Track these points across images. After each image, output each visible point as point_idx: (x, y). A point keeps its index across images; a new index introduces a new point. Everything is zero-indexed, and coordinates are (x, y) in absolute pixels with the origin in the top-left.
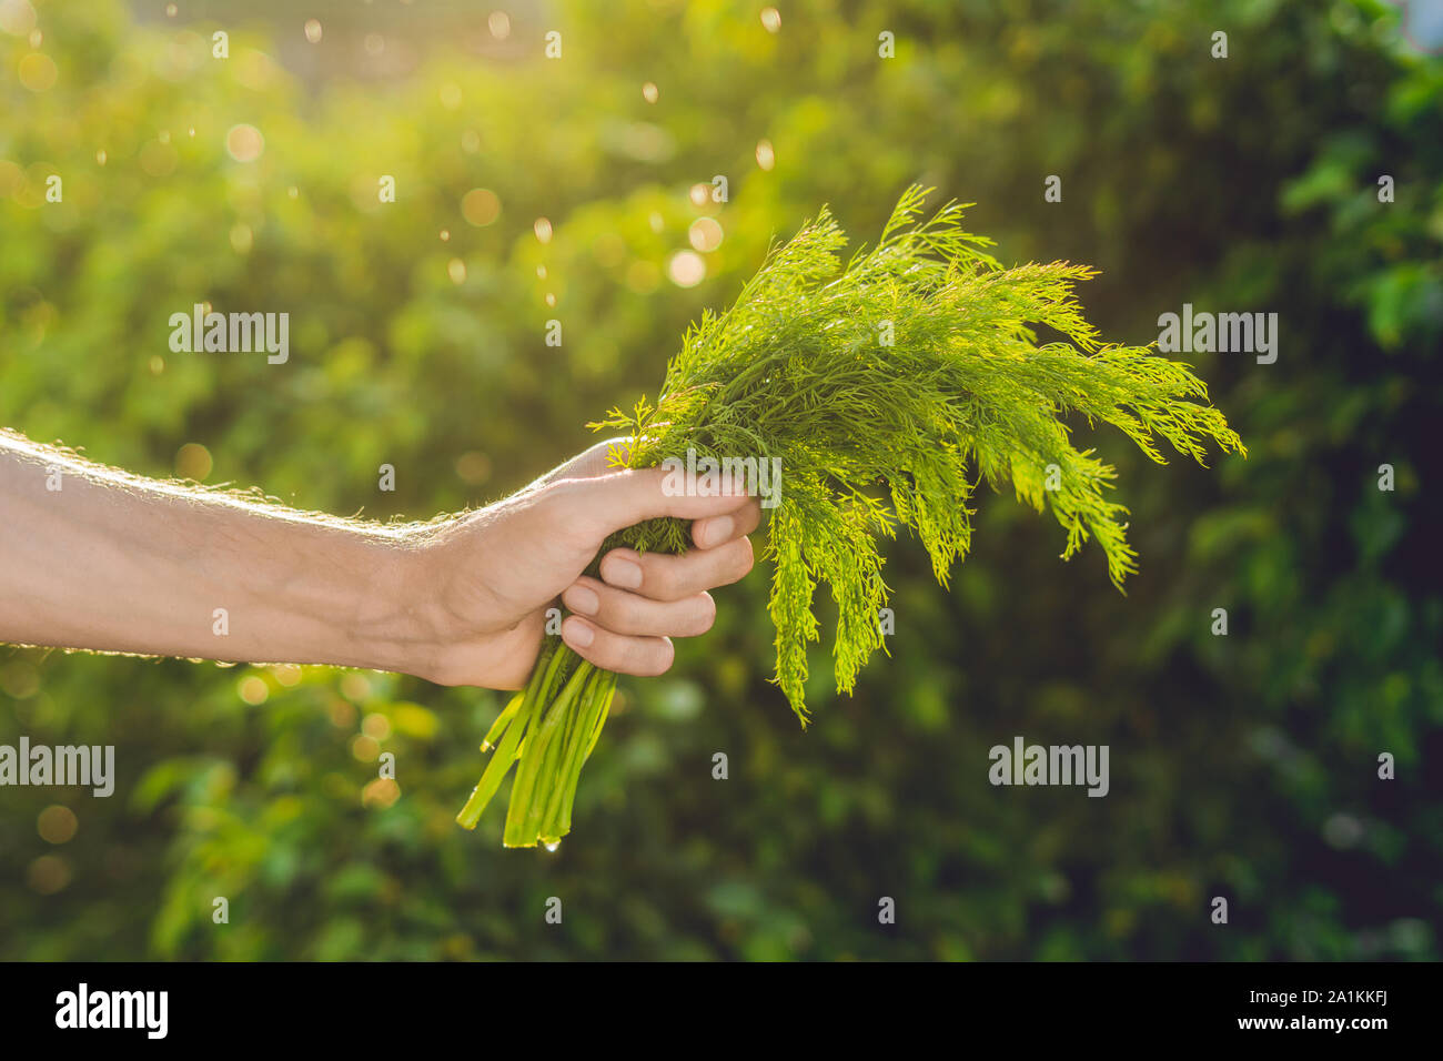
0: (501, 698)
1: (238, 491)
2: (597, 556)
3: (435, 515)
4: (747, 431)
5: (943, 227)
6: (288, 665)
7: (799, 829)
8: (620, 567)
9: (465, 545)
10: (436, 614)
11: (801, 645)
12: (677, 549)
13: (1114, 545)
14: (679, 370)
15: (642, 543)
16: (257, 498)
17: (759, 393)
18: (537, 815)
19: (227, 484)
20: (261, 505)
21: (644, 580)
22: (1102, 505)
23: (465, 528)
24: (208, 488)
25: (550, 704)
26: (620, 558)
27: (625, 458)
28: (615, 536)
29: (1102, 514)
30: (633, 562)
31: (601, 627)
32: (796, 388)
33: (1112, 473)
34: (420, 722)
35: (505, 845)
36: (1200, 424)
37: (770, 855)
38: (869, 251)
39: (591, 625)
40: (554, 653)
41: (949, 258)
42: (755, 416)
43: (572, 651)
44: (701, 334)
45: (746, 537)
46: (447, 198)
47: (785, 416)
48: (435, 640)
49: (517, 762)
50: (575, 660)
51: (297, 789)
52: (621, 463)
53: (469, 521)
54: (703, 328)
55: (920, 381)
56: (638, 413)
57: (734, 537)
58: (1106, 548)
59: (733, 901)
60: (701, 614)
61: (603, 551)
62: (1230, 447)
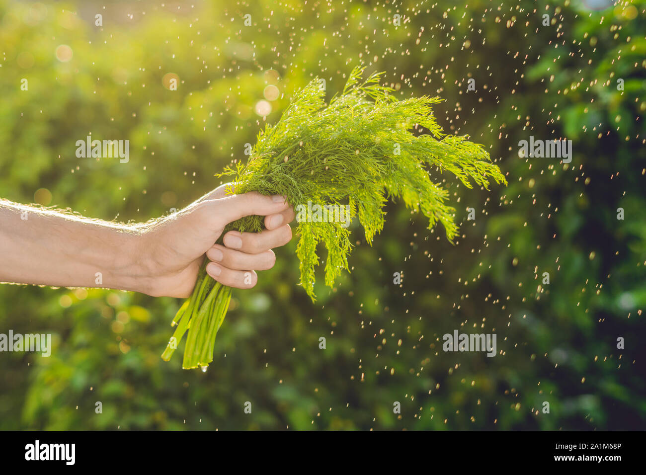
0: (179, 302)
1: (61, 210)
2: (222, 234)
3: (149, 219)
4: (288, 176)
5: (371, 84)
6: (83, 288)
7: (314, 360)
8: (232, 239)
9: (163, 232)
10: (150, 264)
11: (312, 268)
12: (257, 230)
13: (449, 224)
14: (256, 152)
15: (242, 228)
16: (69, 213)
17: (293, 159)
18: (197, 353)
19: (55, 206)
20: (71, 216)
21: (243, 244)
22: (443, 207)
23: (162, 224)
24: (47, 208)
25: (202, 303)
26: (232, 235)
27: (233, 191)
28: (230, 225)
29: (444, 211)
30: (238, 236)
31: (225, 267)
32: (309, 156)
33: (448, 193)
34: (142, 315)
35: (183, 368)
36: (488, 171)
37: (301, 372)
38: (339, 96)
39: (220, 266)
40: (203, 279)
41: (375, 98)
42: (291, 169)
43: (212, 278)
44: (265, 134)
45: (288, 225)
46: (156, 78)
47: (305, 169)
48: (150, 275)
49: (188, 331)
50: (213, 282)
51: (87, 346)
52: (232, 192)
53: (164, 221)
54: (266, 132)
55: (365, 152)
56: (238, 168)
57: (283, 224)
58: (445, 226)
59: (284, 393)
60: (269, 260)
61: (224, 233)
62: (500, 181)
